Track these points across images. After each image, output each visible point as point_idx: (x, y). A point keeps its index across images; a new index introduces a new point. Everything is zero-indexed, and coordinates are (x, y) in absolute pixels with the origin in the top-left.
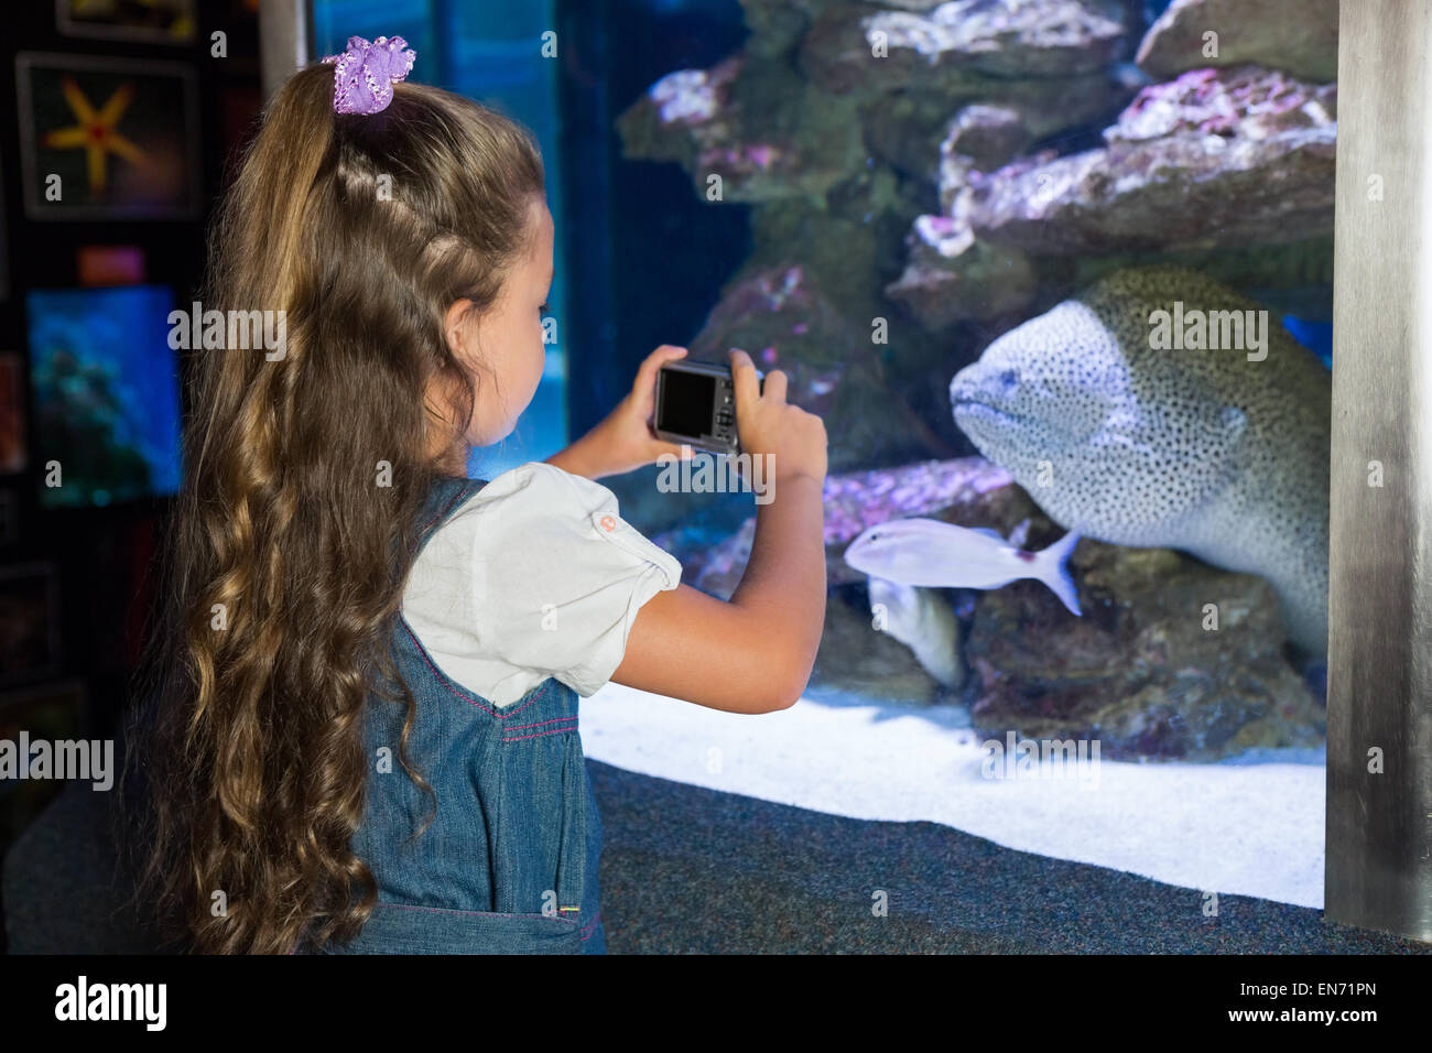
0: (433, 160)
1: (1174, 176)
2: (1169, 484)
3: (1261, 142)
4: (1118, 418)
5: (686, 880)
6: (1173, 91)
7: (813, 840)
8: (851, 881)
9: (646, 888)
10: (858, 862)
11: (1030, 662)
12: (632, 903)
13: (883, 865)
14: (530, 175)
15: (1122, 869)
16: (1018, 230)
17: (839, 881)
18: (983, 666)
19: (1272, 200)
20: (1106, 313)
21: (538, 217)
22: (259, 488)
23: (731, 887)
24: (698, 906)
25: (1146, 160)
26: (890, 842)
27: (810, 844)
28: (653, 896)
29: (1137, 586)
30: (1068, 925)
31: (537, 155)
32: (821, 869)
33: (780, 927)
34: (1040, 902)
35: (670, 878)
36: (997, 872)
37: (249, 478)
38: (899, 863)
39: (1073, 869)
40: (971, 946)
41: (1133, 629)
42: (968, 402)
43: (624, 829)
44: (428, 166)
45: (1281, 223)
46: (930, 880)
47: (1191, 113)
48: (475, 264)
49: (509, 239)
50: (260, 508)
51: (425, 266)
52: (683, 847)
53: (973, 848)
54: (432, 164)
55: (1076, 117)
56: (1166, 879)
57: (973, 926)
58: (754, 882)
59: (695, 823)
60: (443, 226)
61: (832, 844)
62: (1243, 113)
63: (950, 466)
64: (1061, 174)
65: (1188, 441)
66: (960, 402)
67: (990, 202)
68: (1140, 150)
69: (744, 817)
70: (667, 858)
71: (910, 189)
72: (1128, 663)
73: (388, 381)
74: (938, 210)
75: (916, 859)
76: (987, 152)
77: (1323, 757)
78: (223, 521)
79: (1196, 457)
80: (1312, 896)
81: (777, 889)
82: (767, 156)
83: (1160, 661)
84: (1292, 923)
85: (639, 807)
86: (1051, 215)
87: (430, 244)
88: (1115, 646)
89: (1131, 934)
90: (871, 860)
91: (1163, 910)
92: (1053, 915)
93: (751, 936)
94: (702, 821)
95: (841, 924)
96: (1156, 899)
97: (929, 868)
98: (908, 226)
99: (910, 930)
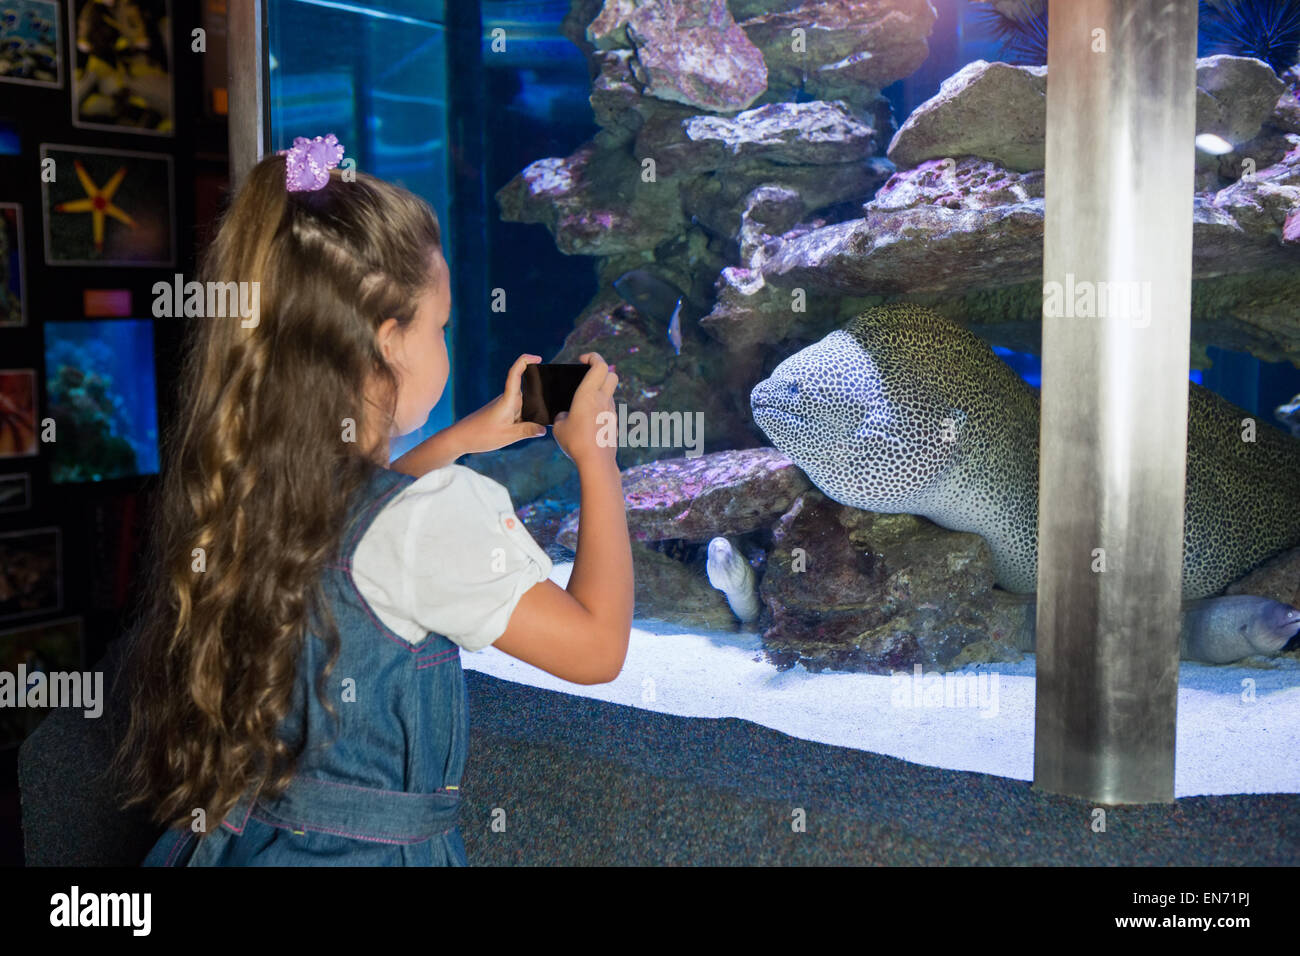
0: (363, 217)
1: (917, 235)
2: (913, 466)
3: (980, 212)
4: (876, 417)
5: (550, 764)
6: (913, 175)
7: (648, 733)
8: (677, 763)
9: (520, 770)
10: (682, 749)
11: (808, 599)
12: (509, 781)
13: (701, 751)
14: (430, 233)
15: (882, 753)
16: (800, 275)
17: (668, 764)
18: (773, 602)
19: (989, 255)
20: (864, 339)
21: (438, 262)
22: (229, 463)
23: (586, 769)
24: (560, 783)
25: (897, 224)
26: (707, 734)
27: (645, 736)
28: (525, 776)
29: (887, 542)
30: (843, 795)
31: (435, 220)
32: (655, 754)
33: (624, 798)
34: (821, 778)
35: (538, 762)
36: (788, 755)
37: (222, 457)
38: (714, 749)
39: (845, 753)
40: (770, 812)
41: (885, 575)
42: (764, 406)
43: (503, 724)
44: (360, 222)
45: (993, 273)
46: (738, 763)
47: (927, 191)
48: (398, 293)
49: (421, 276)
50: (230, 478)
51: (362, 295)
52: (549, 739)
53: (769, 738)
54: (363, 221)
55: (840, 195)
56: (914, 760)
57: (771, 796)
58: (603, 764)
59: (557, 720)
60: (374, 267)
61: (662, 736)
62: (966, 192)
63: (748, 452)
64: (833, 235)
65: (926, 433)
66: (758, 406)
67: (778, 256)
68: (892, 216)
69: (594, 715)
70: (536, 746)
71: (716, 246)
72: (881, 599)
73: (335, 381)
74: (738, 262)
75: (727, 746)
76: (776, 220)
77: (1032, 669)
78: (202, 487)
79: (932, 444)
80: (1024, 772)
81: (621, 769)
82: (610, 221)
83: (905, 598)
84: (1010, 791)
85: (513, 708)
86: (825, 264)
87: (365, 279)
88: (872, 587)
89: (891, 802)
90: (692, 747)
91: (913, 783)
92: (831, 788)
93: (601, 805)
94: (562, 719)
95: (671, 796)
96: (908, 774)
97: (737, 753)
98: (718, 274)
99: (724, 800)
